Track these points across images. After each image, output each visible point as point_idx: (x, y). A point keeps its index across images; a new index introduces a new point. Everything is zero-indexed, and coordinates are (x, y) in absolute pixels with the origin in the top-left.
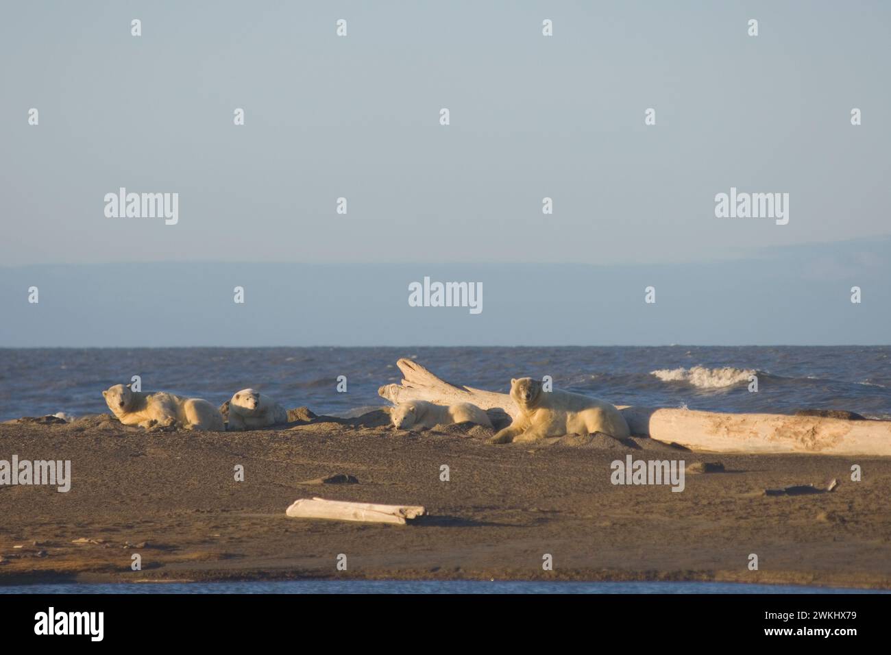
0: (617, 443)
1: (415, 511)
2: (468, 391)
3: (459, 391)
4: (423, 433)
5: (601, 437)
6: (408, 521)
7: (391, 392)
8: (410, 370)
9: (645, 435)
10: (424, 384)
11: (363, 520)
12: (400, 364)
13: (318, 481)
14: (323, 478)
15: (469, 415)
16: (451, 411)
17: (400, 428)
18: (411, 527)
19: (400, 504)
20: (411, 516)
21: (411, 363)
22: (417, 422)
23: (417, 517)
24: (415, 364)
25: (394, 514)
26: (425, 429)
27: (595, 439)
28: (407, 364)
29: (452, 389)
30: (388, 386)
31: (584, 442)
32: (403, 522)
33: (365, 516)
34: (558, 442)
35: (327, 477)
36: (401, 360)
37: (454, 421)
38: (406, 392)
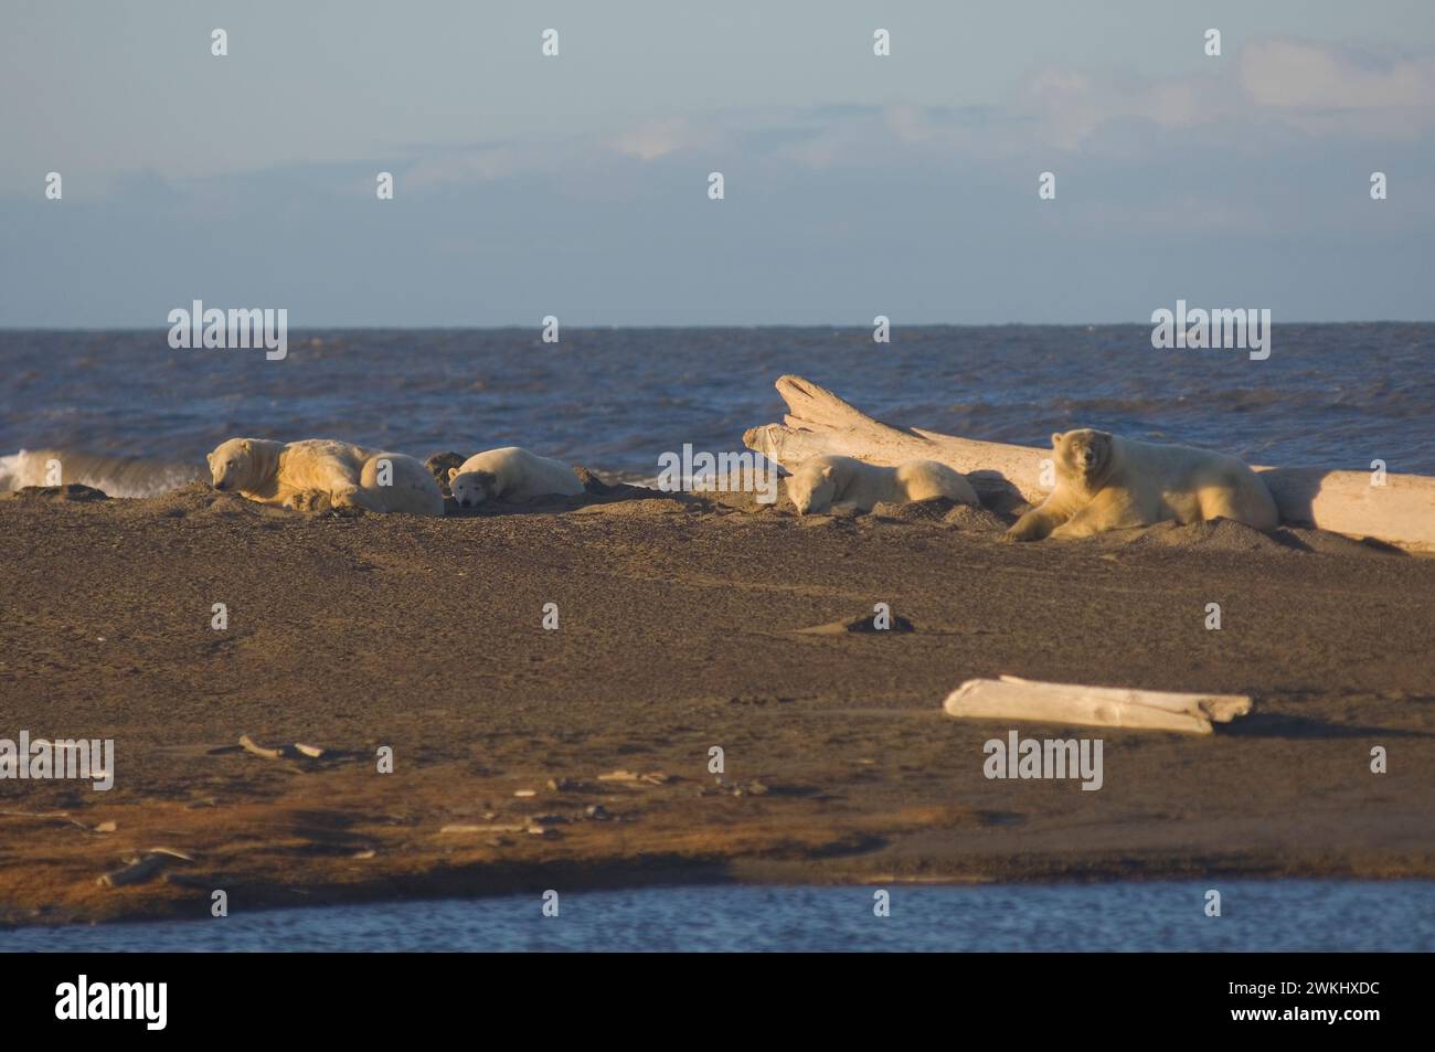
0: (1262, 539)
1: (1232, 706)
2: (923, 438)
3: (907, 438)
4: (860, 520)
5: (1230, 529)
6: (1218, 727)
7: (769, 439)
8: (804, 397)
9: (1308, 524)
10: (835, 423)
11: (1118, 723)
12: (782, 386)
13: (835, 628)
14: (845, 620)
15: (939, 484)
16: (903, 475)
17: (807, 512)
18: (1223, 739)
19: (1199, 691)
20: (1224, 715)
21: (804, 385)
22: (839, 498)
23: (1237, 719)
24: (812, 387)
25: (1186, 712)
26: (860, 512)
27: (1219, 530)
28: (796, 386)
29: (891, 435)
30: (762, 428)
31: (1198, 537)
32: (1203, 728)
33: (1123, 716)
34: (1142, 538)
35: (852, 619)
36: (785, 378)
37: (908, 498)
38: (800, 440)
